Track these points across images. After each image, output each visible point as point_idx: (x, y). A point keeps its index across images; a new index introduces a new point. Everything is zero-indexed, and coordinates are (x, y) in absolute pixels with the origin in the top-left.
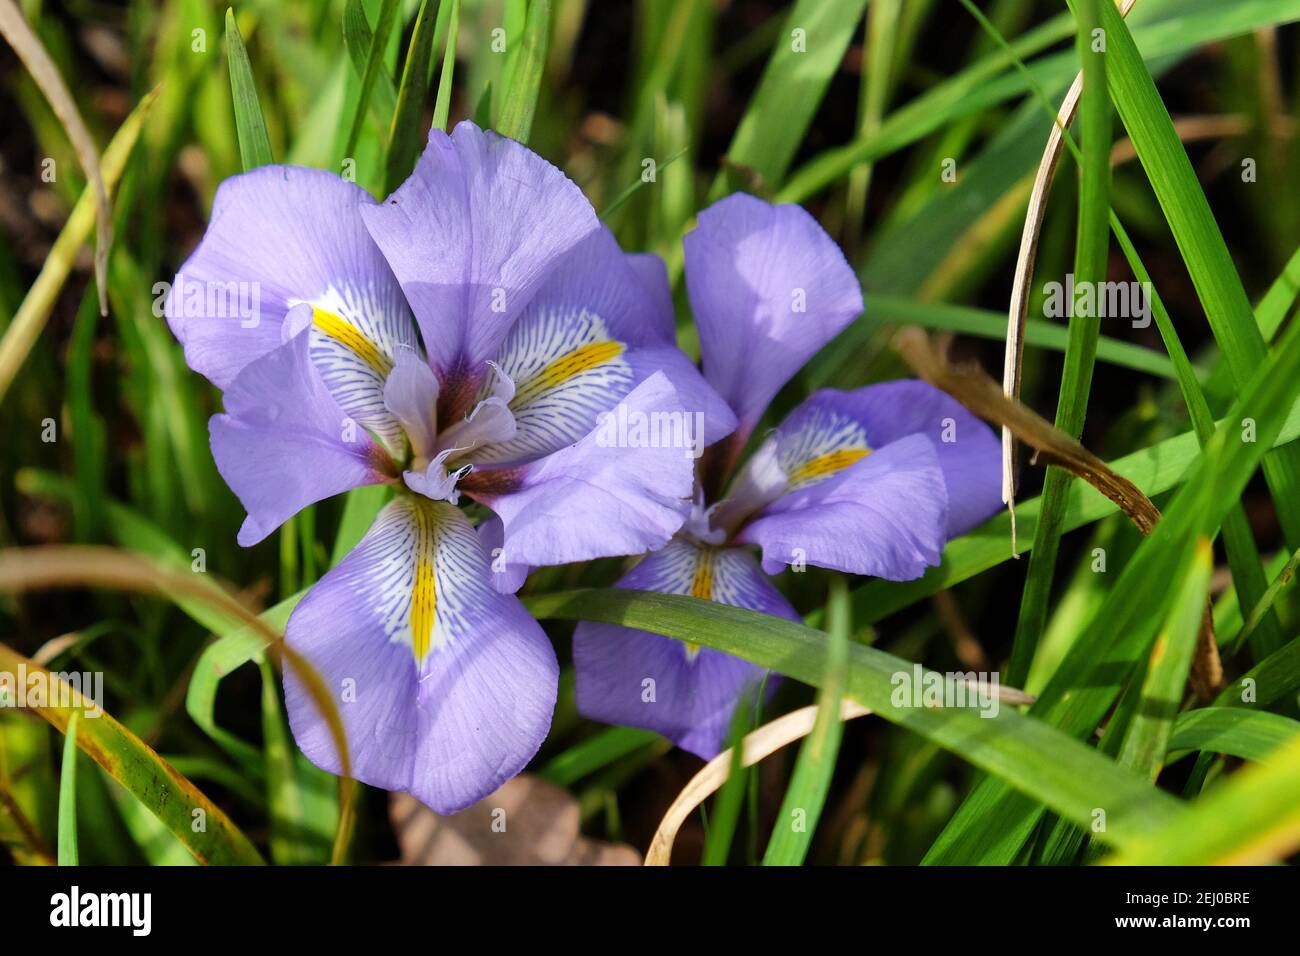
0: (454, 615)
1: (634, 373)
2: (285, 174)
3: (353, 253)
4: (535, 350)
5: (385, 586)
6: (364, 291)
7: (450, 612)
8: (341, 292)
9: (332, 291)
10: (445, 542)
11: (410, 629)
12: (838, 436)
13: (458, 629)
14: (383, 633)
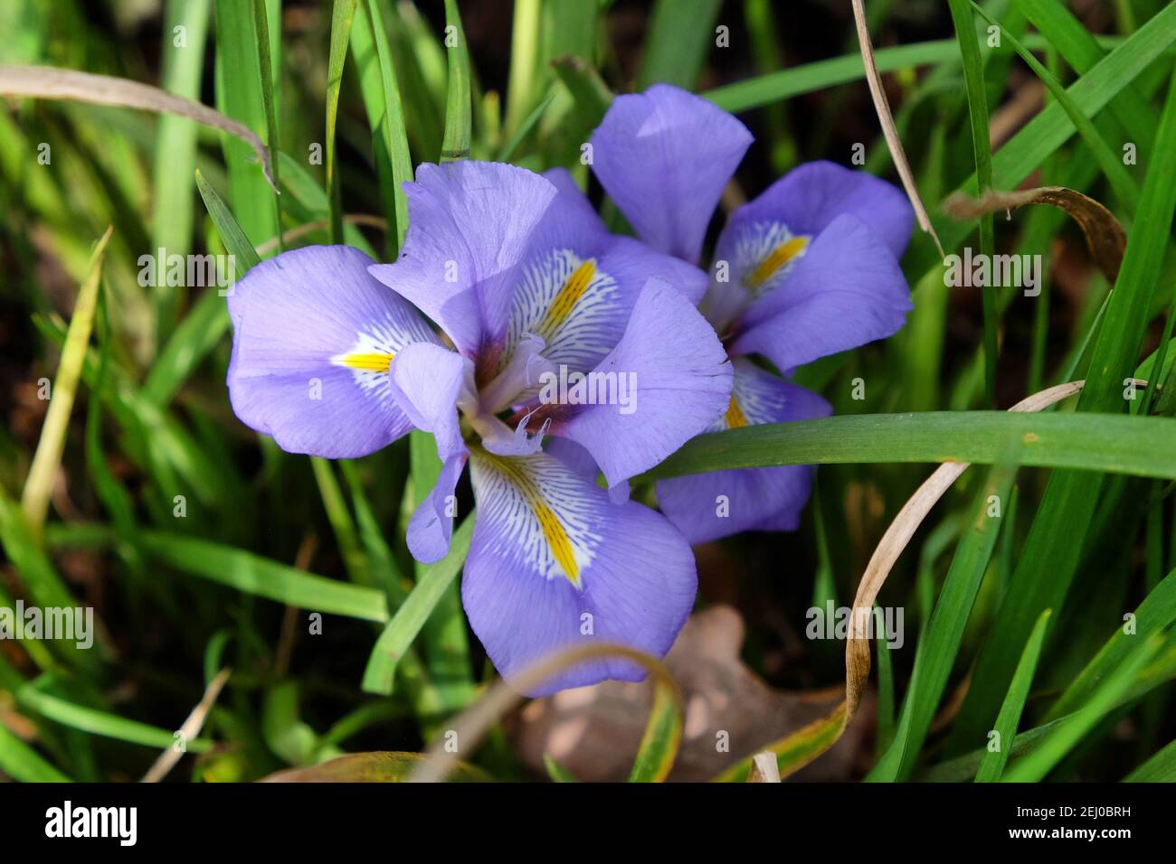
0: (585, 535)
1: (616, 279)
2: (277, 264)
3: (364, 299)
4: (534, 300)
5: (522, 540)
6: (386, 323)
7: (580, 534)
8: (370, 334)
9: (363, 337)
10: (543, 481)
11: (557, 563)
12: (768, 241)
13: (594, 544)
14: (540, 576)
